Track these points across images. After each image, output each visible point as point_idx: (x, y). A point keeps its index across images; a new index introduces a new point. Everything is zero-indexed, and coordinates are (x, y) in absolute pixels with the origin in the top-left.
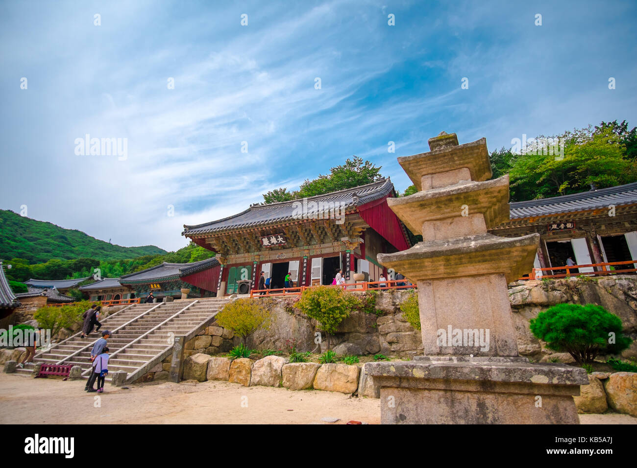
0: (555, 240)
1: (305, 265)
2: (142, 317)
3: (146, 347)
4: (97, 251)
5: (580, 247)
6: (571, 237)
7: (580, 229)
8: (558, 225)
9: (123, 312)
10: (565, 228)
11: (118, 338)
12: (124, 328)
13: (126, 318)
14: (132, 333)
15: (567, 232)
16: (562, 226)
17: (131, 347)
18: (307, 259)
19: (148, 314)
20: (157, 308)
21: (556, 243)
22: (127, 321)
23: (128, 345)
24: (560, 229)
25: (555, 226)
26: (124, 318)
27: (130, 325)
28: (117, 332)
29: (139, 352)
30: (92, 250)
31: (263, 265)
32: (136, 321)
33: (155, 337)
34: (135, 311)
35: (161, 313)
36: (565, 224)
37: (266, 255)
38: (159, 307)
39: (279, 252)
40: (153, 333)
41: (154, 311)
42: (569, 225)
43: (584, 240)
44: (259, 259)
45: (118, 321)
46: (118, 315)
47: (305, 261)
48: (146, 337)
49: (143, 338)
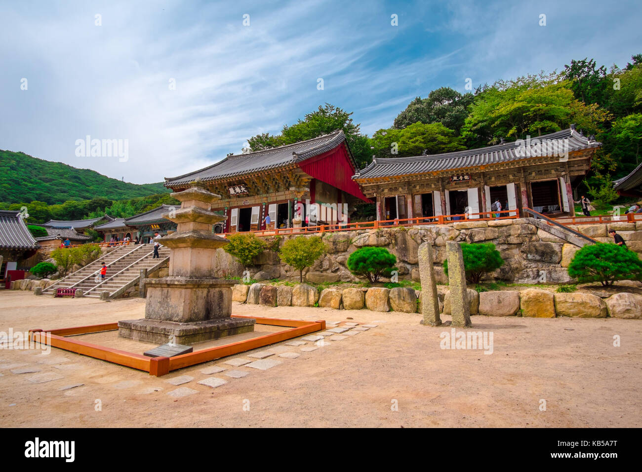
0: (456, 189)
1: (264, 210)
2: (128, 256)
3: (126, 276)
4: (111, 190)
5: (473, 194)
6: (468, 186)
7: (475, 180)
8: (458, 177)
9: (116, 251)
10: (464, 179)
11: (110, 270)
12: (114, 264)
13: (118, 256)
14: (119, 267)
15: (465, 183)
16: (461, 178)
17: (117, 276)
18: (265, 206)
19: (132, 253)
20: (139, 248)
21: (457, 191)
22: (118, 258)
23: (115, 275)
24: (460, 180)
25: (455, 178)
26: (116, 256)
27: (119, 261)
28: (110, 267)
29: (121, 279)
30: (106, 189)
31: (232, 210)
32: (124, 258)
33: (134, 269)
34: (124, 251)
35: (141, 252)
36: (463, 176)
37: (235, 202)
38: (141, 248)
39: (244, 199)
40: (132, 266)
41: (137, 250)
42: (466, 177)
43: (476, 189)
44: (229, 205)
45: (111, 258)
46: (112, 254)
47: (264, 207)
48: (128, 270)
49: (126, 270)
